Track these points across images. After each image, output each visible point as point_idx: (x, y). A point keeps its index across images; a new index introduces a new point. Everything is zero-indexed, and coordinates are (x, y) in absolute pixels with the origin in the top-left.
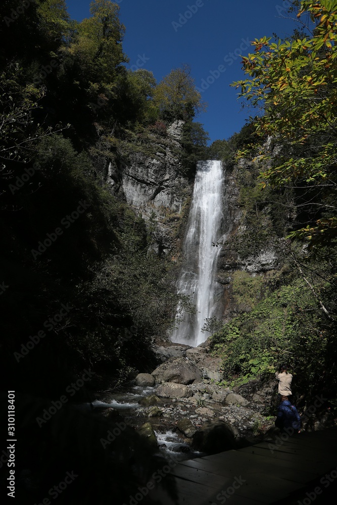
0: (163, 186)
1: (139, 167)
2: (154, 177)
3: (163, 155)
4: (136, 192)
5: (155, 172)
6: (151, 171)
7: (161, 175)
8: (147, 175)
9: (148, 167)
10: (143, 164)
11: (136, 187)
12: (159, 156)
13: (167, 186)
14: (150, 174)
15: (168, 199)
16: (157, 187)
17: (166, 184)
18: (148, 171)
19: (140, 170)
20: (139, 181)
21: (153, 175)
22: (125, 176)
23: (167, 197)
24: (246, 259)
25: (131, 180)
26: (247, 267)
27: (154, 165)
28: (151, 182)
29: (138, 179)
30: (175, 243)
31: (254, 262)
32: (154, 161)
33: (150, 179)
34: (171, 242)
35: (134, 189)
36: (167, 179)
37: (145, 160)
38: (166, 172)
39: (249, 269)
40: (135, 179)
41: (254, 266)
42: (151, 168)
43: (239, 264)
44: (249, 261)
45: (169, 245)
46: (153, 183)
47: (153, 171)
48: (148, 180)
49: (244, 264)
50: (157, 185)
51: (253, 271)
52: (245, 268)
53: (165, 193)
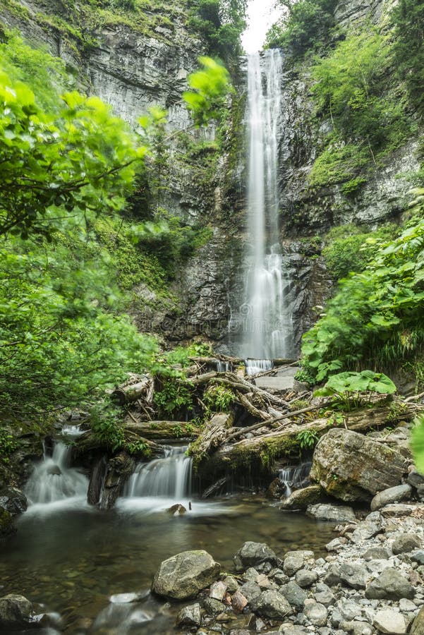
0: (175, 93)
1: (125, 54)
2: (156, 74)
3: (169, 31)
4: (124, 104)
5: (159, 63)
6: (149, 63)
7: (171, 71)
8: (142, 71)
9: (142, 55)
10: (131, 47)
11: (124, 95)
12: (162, 33)
14: (148, 68)
15: (189, 118)
16: (167, 94)
17: (182, 89)
18: (142, 61)
19: (127, 60)
20: (127, 82)
21: (155, 71)
22: (99, 76)
23: (187, 114)
24: (354, 199)
25: (111, 81)
26: (357, 216)
27: (153, 50)
28: (152, 85)
29: (126, 77)
30: (211, 196)
31: (370, 200)
32: (153, 42)
33: (150, 79)
34: (203, 194)
35: (121, 100)
36: (183, 79)
37: (135, 40)
38: (179, 64)
39: (362, 218)
40: (119, 78)
41: (371, 210)
42: (149, 57)
43: (339, 213)
44: (361, 200)
45: (200, 202)
46: (157, 86)
47: (152, 62)
48: (144, 80)
49: (351, 210)
50: (165, 91)
51: (371, 219)
52: (352, 217)
53: (182, 106)
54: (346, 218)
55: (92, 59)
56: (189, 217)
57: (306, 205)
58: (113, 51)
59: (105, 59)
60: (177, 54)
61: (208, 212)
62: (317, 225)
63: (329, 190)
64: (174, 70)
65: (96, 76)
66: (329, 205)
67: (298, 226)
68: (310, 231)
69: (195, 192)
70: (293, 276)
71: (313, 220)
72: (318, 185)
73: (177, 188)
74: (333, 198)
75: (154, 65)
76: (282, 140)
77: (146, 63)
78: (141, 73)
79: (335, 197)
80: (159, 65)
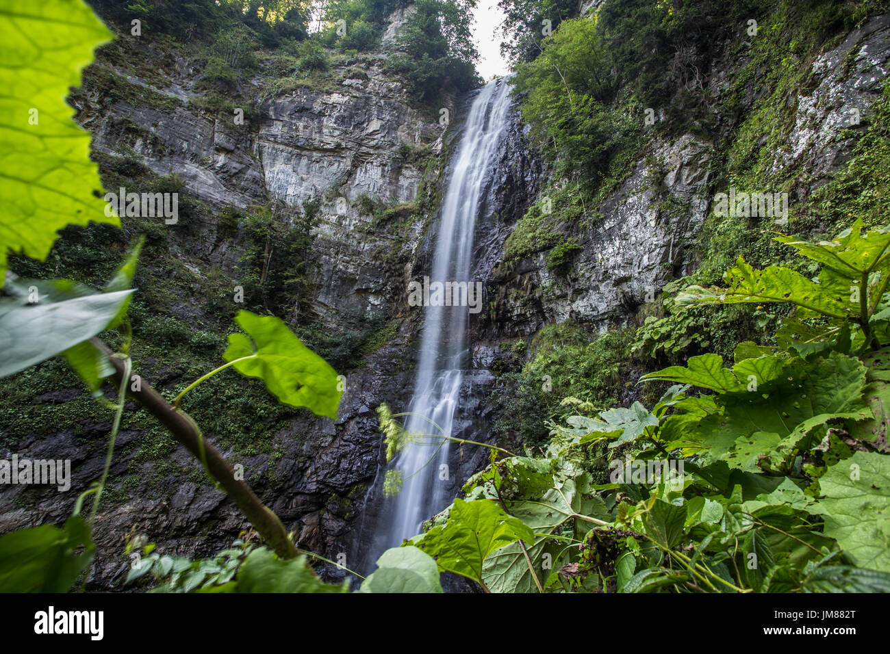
0: (364, 149)
1: (300, 119)
2: (337, 133)
3: (361, 82)
4: (294, 174)
5: (341, 120)
6: (329, 123)
7: (359, 125)
8: (320, 132)
9: (321, 114)
10: (307, 109)
11: (297, 165)
12: (350, 86)
13: (376, 147)
14: (327, 127)
15: (383, 176)
16: (353, 153)
17: (373, 143)
18: (320, 122)
19: (301, 125)
20: (302, 148)
21: (335, 129)
22: (268, 147)
23: (380, 172)
24: (565, 277)
25: (282, 151)
26: (574, 306)
27: (336, 107)
28: (332, 146)
29: (299, 144)
30: (400, 275)
31: (589, 279)
32: (336, 98)
33: (329, 140)
34: (387, 274)
35: (291, 170)
36: (375, 131)
37: (314, 100)
38: (370, 115)
39: (582, 310)
40: (292, 147)
41: (594, 297)
42: (330, 115)
43: (549, 301)
44: (575, 280)
45: (384, 285)
46: (338, 146)
47: (333, 120)
48: (322, 142)
49: (564, 296)
50: (350, 149)
51: (595, 313)
52: (568, 308)
53: (375, 164)
54: (560, 309)
55: (262, 132)
56: (369, 308)
57: (502, 289)
58: (286, 119)
59: (277, 129)
60: (368, 105)
61: (396, 297)
62: (524, 319)
63: (531, 262)
64: (363, 123)
65: (265, 150)
66: (534, 287)
67: (497, 321)
68: (517, 329)
69: (375, 272)
70: (475, 414)
71: (516, 312)
72: (516, 254)
73: (349, 270)
74: (538, 275)
75: (335, 123)
76: (488, 188)
77: (325, 123)
78: (318, 135)
79: (541, 274)
80: (342, 121)
